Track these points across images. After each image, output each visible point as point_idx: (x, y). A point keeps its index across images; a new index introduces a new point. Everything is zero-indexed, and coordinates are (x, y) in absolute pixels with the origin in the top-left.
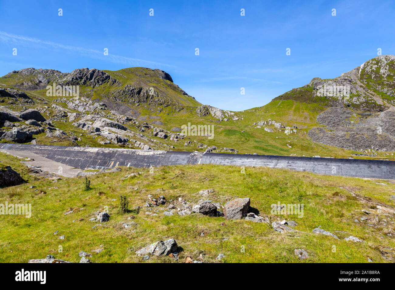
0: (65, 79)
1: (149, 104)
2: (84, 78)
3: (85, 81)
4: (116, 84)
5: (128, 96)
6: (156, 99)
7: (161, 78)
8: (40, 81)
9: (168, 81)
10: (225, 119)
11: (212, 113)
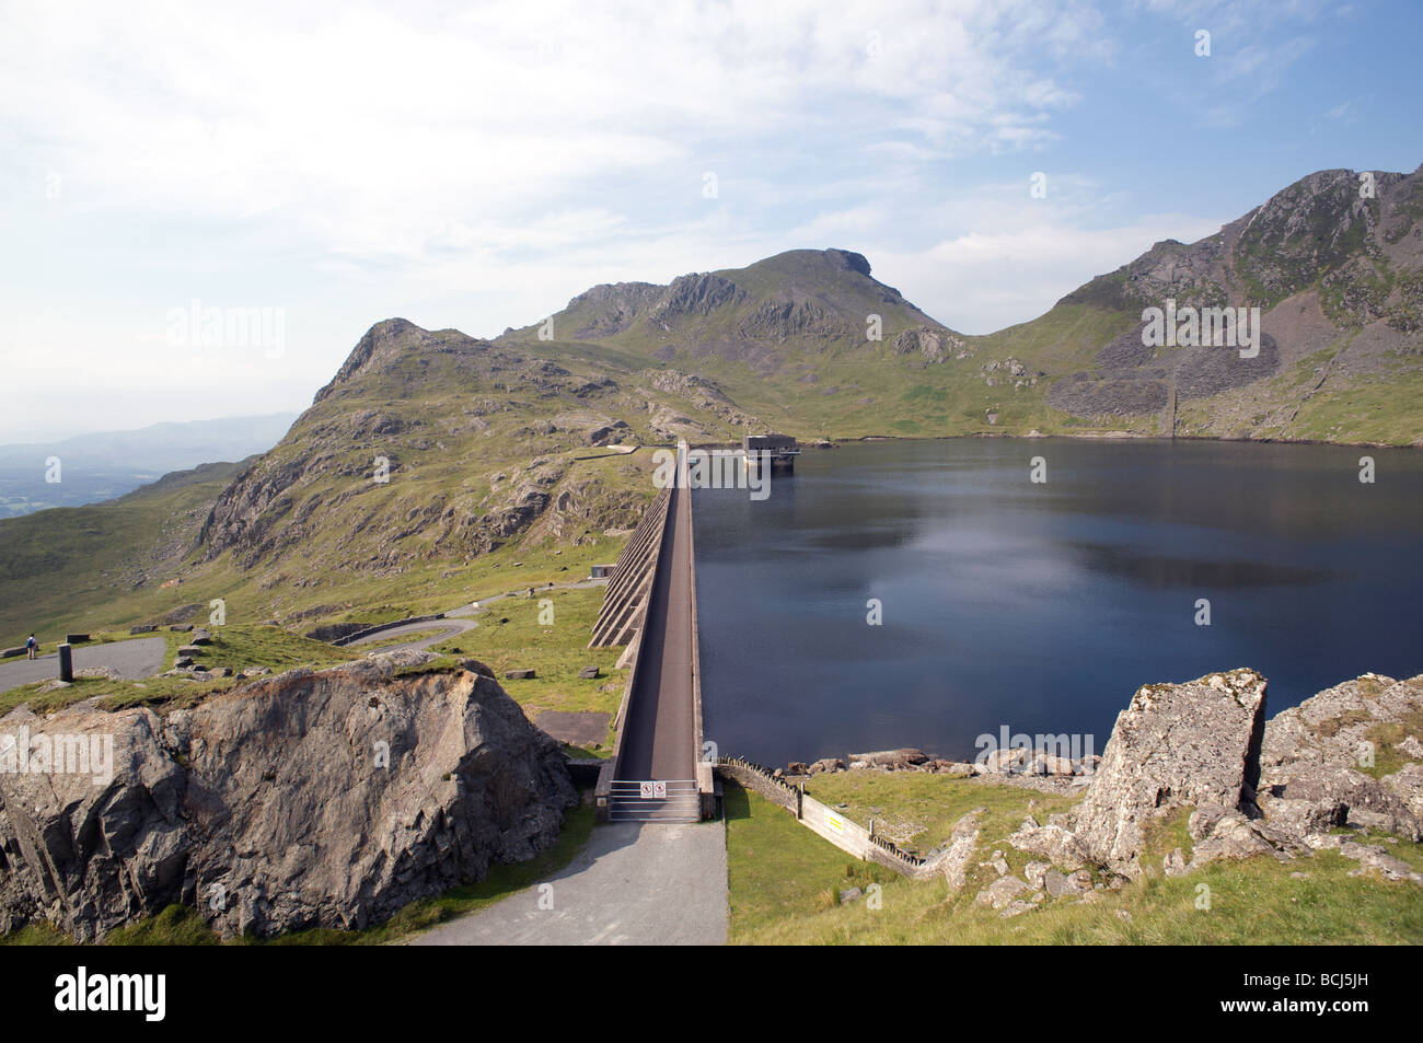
0: (658, 306)
1: (804, 337)
2: (691, 298)
3: (692, 303)
4: (745, 302)
5: (765, 324)
6: (816, 325)
7: (839, 270)
8: (621, 313)
9: (854, 272)
10: (940, 359)
11: (923, 345)
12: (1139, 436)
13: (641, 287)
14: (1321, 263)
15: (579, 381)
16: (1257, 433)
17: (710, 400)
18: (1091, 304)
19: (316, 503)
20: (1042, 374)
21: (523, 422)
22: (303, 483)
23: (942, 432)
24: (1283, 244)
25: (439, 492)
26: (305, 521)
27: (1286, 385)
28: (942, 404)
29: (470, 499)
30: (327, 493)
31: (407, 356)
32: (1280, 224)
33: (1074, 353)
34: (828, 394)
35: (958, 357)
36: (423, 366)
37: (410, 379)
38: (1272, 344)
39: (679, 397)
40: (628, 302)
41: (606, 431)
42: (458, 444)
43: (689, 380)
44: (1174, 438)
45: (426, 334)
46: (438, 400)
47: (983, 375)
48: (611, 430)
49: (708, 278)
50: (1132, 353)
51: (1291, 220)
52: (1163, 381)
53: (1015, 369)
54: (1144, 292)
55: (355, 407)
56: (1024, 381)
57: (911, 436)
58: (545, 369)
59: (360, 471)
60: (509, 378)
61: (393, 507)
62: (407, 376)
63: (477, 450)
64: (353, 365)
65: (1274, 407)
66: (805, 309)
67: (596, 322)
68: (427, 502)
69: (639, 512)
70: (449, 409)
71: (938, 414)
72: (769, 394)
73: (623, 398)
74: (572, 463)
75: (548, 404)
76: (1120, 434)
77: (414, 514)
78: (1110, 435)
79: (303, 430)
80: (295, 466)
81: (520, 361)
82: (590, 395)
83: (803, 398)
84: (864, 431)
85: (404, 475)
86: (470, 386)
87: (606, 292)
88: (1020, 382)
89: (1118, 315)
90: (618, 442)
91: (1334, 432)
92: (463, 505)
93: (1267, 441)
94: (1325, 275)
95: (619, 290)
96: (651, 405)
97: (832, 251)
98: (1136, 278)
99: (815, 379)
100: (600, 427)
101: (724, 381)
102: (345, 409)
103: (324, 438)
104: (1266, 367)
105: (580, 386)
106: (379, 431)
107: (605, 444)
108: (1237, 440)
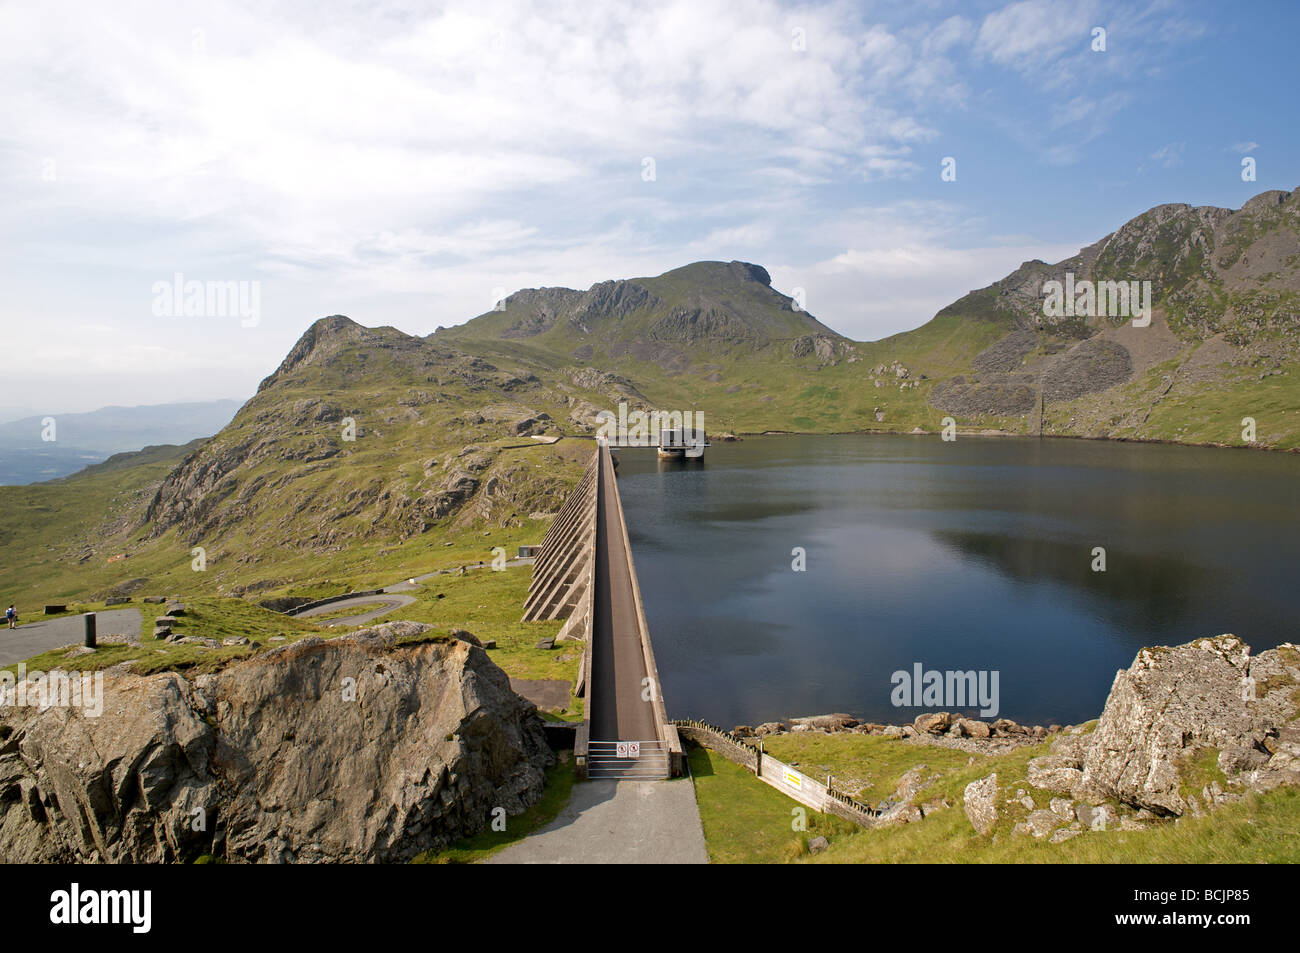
0: (578, 310)
1: (710, 341)
2: (607, 303)
3: (609, 308)
4: (657, 308)
5: (675, 328)
6: (722, 329)
7: (743, 281)
8: (544, 315)
9: (756, 283)
10: (833, 363)
11: (817, 349)
12: (1011, 434)
13: (563, 292)
14: (1166, 284)
15: (505, 376)
16: (1114, 433)
17: (625, 396)
18: (967, 315)
19: (260, 484)
20: (924, 377)
21: (453, 413)
22: (248, 466)
23: (835, 428)
24: (1133, 267)
25: (377, 476)
26: (248, 501)
27: (1138, 390)
28: (835, 403)
29: (405, 483)
30: (270, 475)
31: (347, 350)
32: (1131, 249)
33: (952, 360)
34: (731, 392)
35: (850, 361)
36: (362, 359)
37: (349, 371)
38: (1125, 355)
39: (597, 392)
40: (551, 305)
41: (530, 423)
42: (393, 432)
43: (606, 377)
44: (1041, 436)
45: (365, 331)
46: (375, 392)
47: (871, 377)
48: (535, 422)
49: (623, 285)
50: (1003, 360)
51: (1140, 246)
52: (1031, 385)
53: (900, 372)
54: (1014, 306)
55: (297, 396)
56: (909, 383)
57: (807, 431)
58: (474, 364)
59: (301, 455)
60: (440, 372)
61: (333, 489)
62: (346, 369)
63: (412, 437)
64: (296, 357)
65: (1129, 410)
66: (711, 316)
67: (521, 323)
68: (365, 485)
69: (562, 497)
70: (385, 399)
71: (832, 411)
72: (677, 392)
73: (546, 392)
74: (500, 451)
75: (477, 396)
76: (995, 432)
77: (353, 496)
78: (985, 433)
79: (248, 416)
80: (241, 449)
81: (451, 357)
82: (515, 389)
83: (709, 395)
84: (766, 426)
85: (343, 460)
86: (405, 379)
87: (530, 295)
88: (904, 385)
89: (992, 326)
90: (541, 433)
91: (1181, 433)
92: (399, 489)
93: (1124, 440)
94: (1169, 294)
95: (542, 294)
96: (572, 400)
97: (735, 263)
98: (1007, 293)
99: (720, 379)
100: (524, 418)
101: (638, 379)
102: (288, 398)
103: (266, 424)
104: (1121, 375)
105: (506, 381)
106: (320, 418)
107: (529, 434)
108: (1097, 439)
